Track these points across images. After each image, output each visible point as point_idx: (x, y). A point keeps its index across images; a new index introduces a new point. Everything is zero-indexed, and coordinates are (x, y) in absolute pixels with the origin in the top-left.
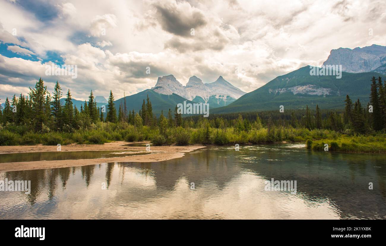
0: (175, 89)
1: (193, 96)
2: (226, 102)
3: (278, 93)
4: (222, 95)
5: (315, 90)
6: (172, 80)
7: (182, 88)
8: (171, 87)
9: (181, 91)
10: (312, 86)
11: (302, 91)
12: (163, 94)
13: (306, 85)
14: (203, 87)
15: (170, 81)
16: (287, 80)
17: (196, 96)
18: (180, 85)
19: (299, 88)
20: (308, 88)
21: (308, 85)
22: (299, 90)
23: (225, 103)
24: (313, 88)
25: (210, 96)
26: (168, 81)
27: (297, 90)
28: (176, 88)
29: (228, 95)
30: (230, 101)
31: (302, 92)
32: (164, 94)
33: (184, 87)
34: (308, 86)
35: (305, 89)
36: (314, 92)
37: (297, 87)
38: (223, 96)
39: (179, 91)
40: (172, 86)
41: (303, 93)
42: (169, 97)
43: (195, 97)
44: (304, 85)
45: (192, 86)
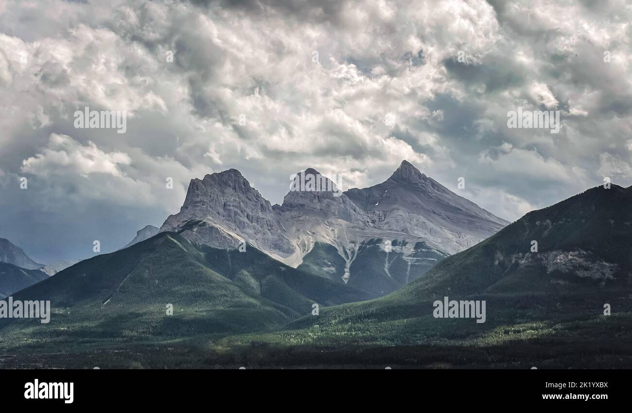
0: (246, 220)
1: (306, 243)
2: (412, 266)
3: (517, 264)
4: (400, 240)
5: (589, 264)
6: (235, 188)
7: (269, 216)
8: (233, 215)
9: (265, 226)
10: (585, 253)
11: (565, 265)
12: (210, 248)
13: (573, 251)
14: (342, 206)
15: (229, 191)
16: (546, 228)
17: (316, 244)
18: (262, 205)
19: (558, 258)
20: (577, 258)
21: (578, 250)
22: (559, 261)
23: (409, 268)
24: (587, 258)
25: (363, 243)
26: (223, 193)
27: (555, 261)
28: (248, 216)
29: (420, 240)
30: (424, 263)
31: (564, 267)
32: (213, 246)
33: (276, 207)
34: (576, 253)
35: (570, 260)
36: (587, 269)
37: (554, 253)
38: (404, 244)
39: (258, 227)
40: (236, 209)
41: (567, 271)
42: (229, 256)
43: (312, 246)
44: (569, 251)
45: (302, 206)
